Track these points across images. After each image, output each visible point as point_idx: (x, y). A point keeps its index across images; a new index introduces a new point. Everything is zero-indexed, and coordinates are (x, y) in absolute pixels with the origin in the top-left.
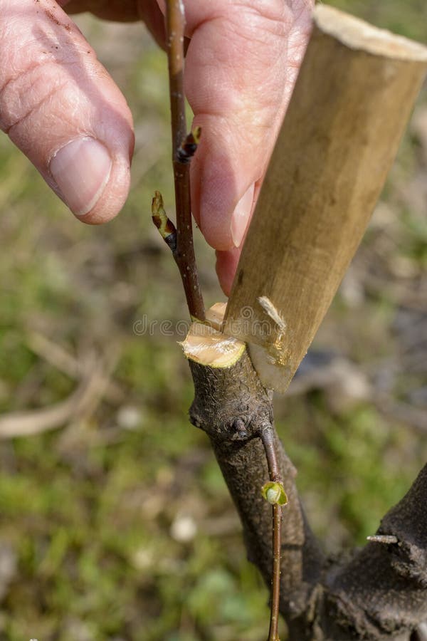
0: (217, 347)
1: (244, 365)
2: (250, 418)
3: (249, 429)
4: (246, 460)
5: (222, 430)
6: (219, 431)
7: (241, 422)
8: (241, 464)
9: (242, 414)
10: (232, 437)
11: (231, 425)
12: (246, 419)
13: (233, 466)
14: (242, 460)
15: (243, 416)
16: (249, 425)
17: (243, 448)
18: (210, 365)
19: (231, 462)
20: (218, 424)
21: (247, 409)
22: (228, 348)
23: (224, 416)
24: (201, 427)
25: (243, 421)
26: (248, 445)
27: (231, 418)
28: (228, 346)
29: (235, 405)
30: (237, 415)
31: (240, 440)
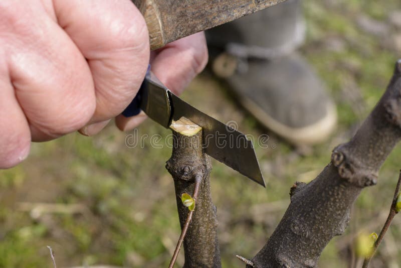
0: (187, 127)
2: (193, 168)
3: (191, 174)
7: (187, 168)
9: (189, 165)
10: (181, 177)
11: (182, 169)
16: (191, 172)
20: (177, 168)
21: (193, 163)
23: (180, 164)
25: (189, 168)
26: (190, 187)
27: (183, 166)
28: (193, 127)
29: (187, 159)
30: (187, 165)
31: (185, 180)
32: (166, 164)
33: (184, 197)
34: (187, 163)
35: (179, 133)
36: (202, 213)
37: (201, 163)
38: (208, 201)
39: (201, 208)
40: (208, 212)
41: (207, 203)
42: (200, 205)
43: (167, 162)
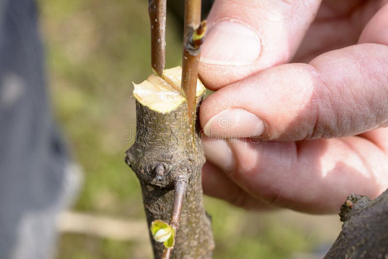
0: (160, 95)
1: (178, 117)
2: (171, 167)
3: (168, 177)
4: (162, 210)
5: (145, 172)
6: (142, 171)
7: (162, 167)
8: (158, 213)
9: (165, 162)
10: (152, 181)
11: (153, 168)
12: (167, 167)
13: (152, 213)
14: (159, 209)
15: (165, 164)
16: (168, 174)
17: (162, 197)
18: (148, 106)
19: (151, 209)
20: (143, 165)
21: (171, 159)
22: (169, 97)
23: (149, 159)
24: (130, 166)
25: (165, 168)
26: (167, 195)
27: (155, 163)
28: (170, 96)
29: (162, 152)
30: (160, 161)
31: (159, 187)
32: (125, 155)
33: (156, 225)
34: (161, 158)
35: (146, 108)
36: (187, 235)
37: (186, 158)
38: (198, 215)
39: (187, 227)
40: (197, 231)
41: (196, 217)
42: (184, 223)
43: (127, 152)
